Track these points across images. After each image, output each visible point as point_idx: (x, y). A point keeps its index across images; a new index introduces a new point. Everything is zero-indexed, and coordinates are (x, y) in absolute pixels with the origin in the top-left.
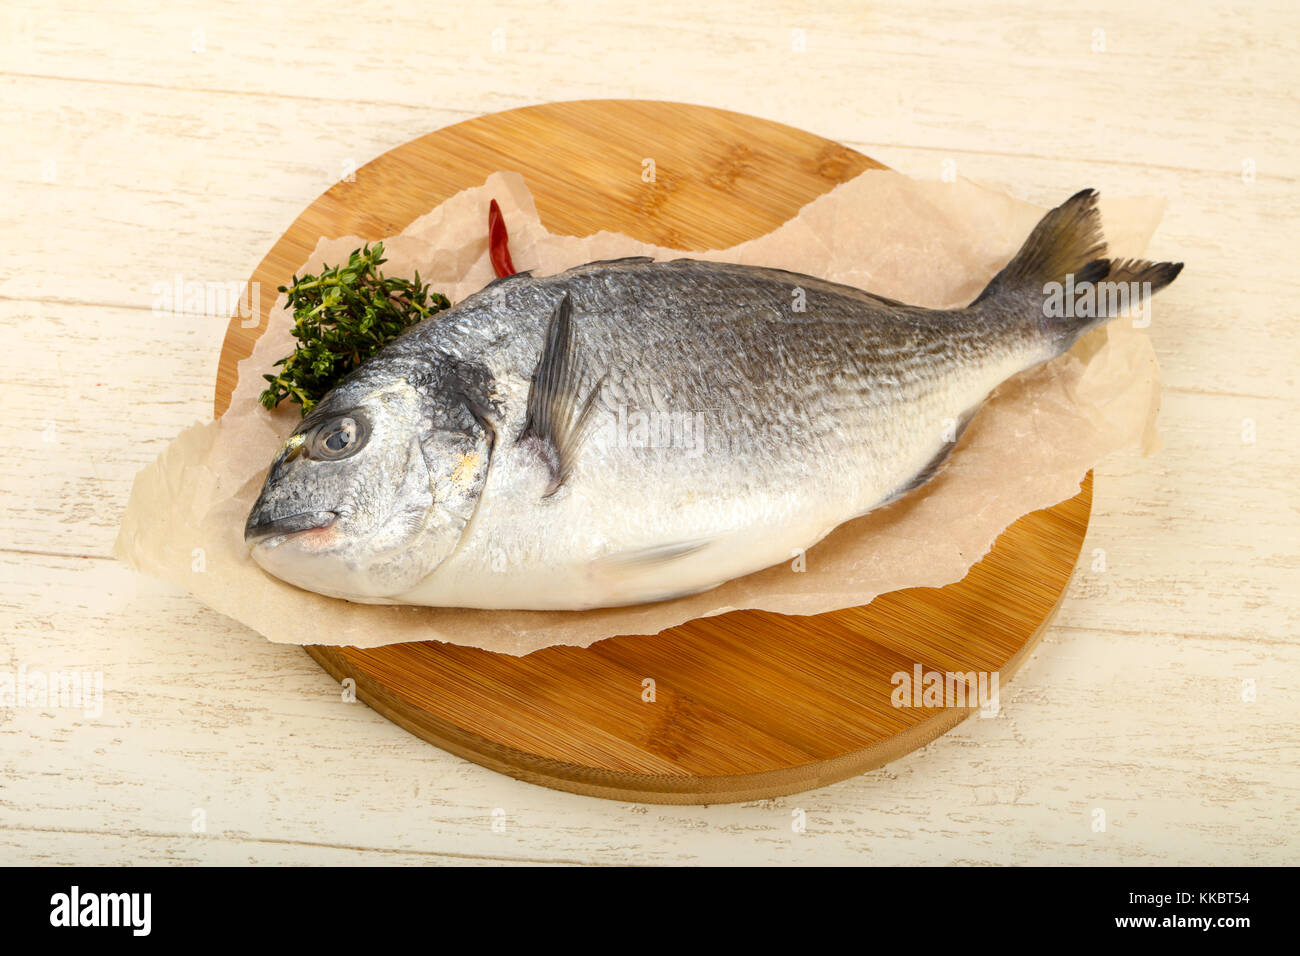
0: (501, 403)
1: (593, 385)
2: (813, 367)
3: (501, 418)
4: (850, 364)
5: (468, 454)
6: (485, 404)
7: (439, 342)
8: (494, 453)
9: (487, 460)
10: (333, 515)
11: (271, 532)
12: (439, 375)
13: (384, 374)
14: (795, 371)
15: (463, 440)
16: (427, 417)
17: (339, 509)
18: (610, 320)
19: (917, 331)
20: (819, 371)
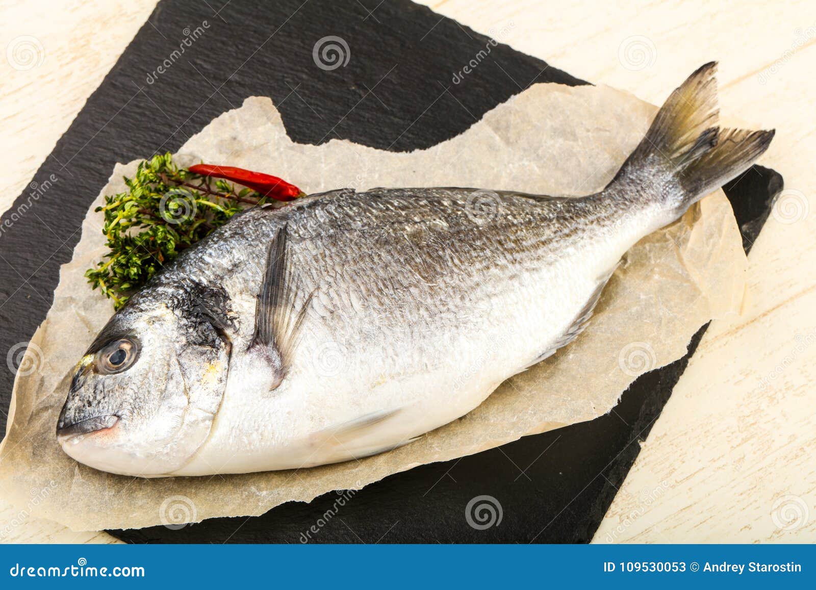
0: (235, 318)
1: (307, 297)
2: (472, 263)
3: (236, 331)
4: (501, 256)
5: (212, 362)
6: (224, 321)
7: (190, 271)
8: (232, 361)
9: (227, 366)
10: (116, 418)
11: (72, 433)
12: (190, 300)
13: (151, 301)
14: (460, 269)
15: (208, 352)
16: (183, 335)
17: (120, 413)
18: (319, 243)
19: (554, 221)
20: (478, 265)
